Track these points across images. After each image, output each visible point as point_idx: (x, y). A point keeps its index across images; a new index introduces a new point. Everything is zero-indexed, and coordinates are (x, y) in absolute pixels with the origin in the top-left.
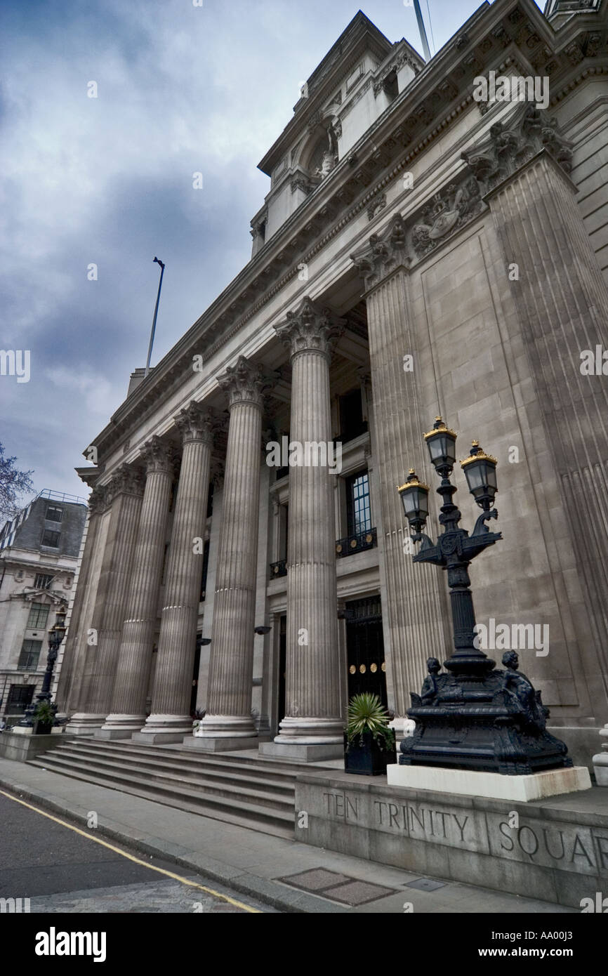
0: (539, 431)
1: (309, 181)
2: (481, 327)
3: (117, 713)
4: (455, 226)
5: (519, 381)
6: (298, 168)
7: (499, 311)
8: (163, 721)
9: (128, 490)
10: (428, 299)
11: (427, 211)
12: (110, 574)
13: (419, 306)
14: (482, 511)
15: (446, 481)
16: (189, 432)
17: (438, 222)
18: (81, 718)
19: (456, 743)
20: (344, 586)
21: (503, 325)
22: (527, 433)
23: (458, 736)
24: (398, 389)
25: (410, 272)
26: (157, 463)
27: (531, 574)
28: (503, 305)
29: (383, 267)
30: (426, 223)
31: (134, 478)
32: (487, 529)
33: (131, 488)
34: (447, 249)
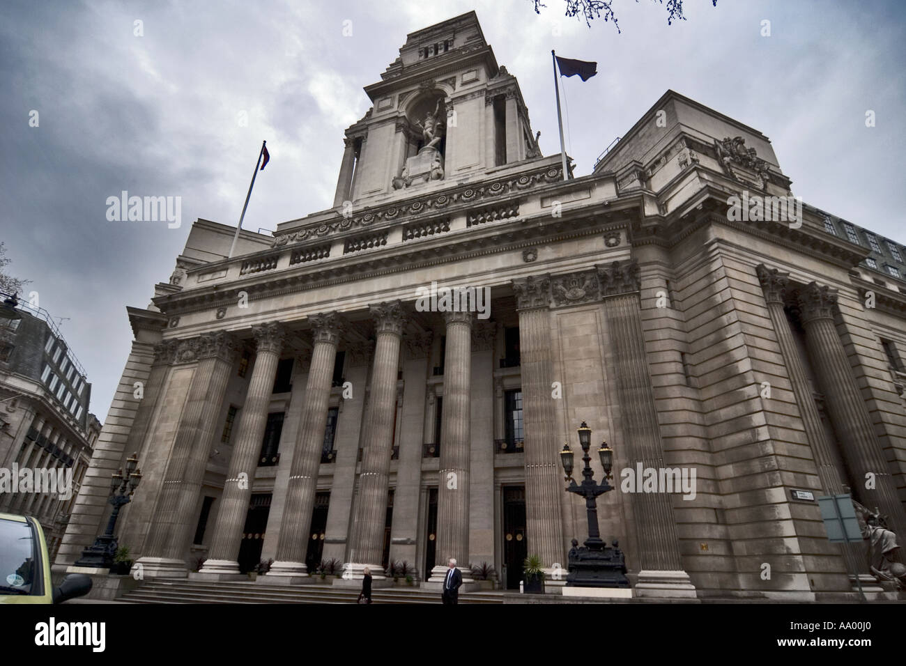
0: (619, 434)
1: (409, 127)
2: (593, 366)
3: (220, 559)
4: (582, 299)
5: (611, 405)
6: (404, 114)
7: (603, 362)
8: (293, 567)
9: (221, 355)
10: (561, 332)
11: (566, 278)
12: (197, 431)
13: (554, 334)
14: (606, 475)
15: (586, 455)
16: (325, 334)
17: (572, 291)
18: (159, 562)
19: (596, 577)
20: (433, 478)
21: (604, 370)
22: (612, 432)
23: (596, 575)
24: (540, 381)
25: (551, 310)
26: (272, 344)
27: (608, 503)
28: (605, 359)
29: (534, 299)
30: (564, 286)
31: (227, 344)
32: (608, 483)
33: (224, 354)
34: (575, 309)
